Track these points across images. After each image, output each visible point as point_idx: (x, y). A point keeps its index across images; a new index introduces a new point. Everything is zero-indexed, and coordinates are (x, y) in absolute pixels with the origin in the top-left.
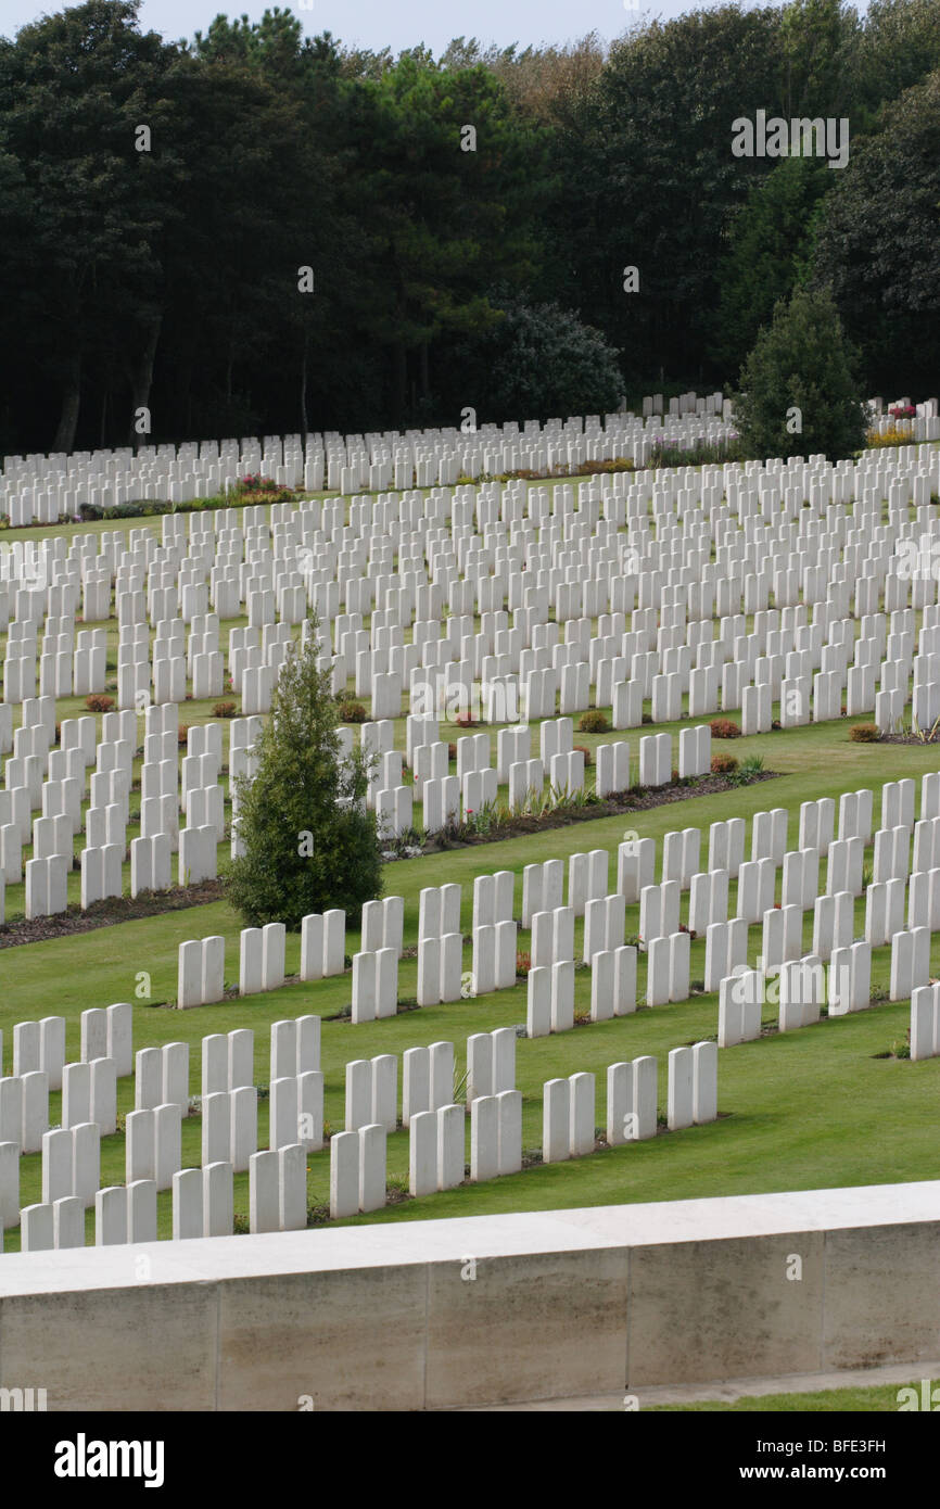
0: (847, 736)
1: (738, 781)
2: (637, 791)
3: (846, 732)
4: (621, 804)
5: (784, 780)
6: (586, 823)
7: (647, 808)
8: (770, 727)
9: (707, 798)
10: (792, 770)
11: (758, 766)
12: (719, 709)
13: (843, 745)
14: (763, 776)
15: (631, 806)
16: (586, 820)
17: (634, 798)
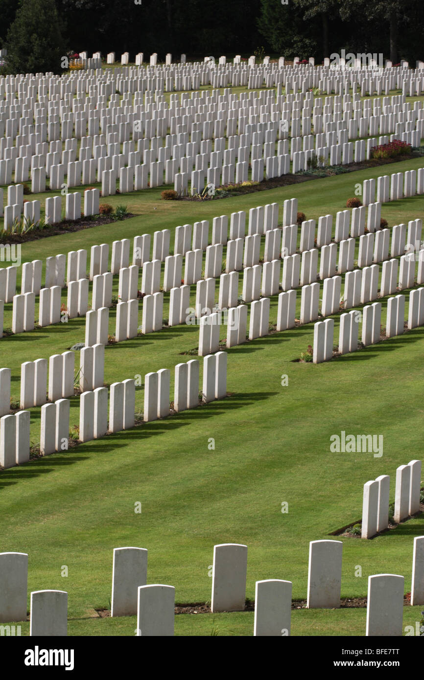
0: (161, 197)
1: (117, 218)
2: (65, 222)
3: (161, 194)
4: (61, 229)
5: (139, 218)
6: (47, 238)
7: (75, 231)
8: (115, 192)
9: (104, 226)
10: (140, 213)
11: (124, 210)
12: (81, 184)
13: (160, 201)
14: (129, 215)
15: (67, 230)
16: (46, 237)
17: (65, 226)
